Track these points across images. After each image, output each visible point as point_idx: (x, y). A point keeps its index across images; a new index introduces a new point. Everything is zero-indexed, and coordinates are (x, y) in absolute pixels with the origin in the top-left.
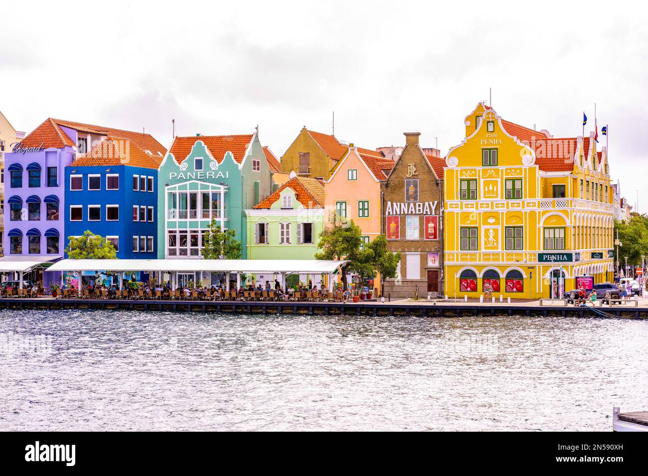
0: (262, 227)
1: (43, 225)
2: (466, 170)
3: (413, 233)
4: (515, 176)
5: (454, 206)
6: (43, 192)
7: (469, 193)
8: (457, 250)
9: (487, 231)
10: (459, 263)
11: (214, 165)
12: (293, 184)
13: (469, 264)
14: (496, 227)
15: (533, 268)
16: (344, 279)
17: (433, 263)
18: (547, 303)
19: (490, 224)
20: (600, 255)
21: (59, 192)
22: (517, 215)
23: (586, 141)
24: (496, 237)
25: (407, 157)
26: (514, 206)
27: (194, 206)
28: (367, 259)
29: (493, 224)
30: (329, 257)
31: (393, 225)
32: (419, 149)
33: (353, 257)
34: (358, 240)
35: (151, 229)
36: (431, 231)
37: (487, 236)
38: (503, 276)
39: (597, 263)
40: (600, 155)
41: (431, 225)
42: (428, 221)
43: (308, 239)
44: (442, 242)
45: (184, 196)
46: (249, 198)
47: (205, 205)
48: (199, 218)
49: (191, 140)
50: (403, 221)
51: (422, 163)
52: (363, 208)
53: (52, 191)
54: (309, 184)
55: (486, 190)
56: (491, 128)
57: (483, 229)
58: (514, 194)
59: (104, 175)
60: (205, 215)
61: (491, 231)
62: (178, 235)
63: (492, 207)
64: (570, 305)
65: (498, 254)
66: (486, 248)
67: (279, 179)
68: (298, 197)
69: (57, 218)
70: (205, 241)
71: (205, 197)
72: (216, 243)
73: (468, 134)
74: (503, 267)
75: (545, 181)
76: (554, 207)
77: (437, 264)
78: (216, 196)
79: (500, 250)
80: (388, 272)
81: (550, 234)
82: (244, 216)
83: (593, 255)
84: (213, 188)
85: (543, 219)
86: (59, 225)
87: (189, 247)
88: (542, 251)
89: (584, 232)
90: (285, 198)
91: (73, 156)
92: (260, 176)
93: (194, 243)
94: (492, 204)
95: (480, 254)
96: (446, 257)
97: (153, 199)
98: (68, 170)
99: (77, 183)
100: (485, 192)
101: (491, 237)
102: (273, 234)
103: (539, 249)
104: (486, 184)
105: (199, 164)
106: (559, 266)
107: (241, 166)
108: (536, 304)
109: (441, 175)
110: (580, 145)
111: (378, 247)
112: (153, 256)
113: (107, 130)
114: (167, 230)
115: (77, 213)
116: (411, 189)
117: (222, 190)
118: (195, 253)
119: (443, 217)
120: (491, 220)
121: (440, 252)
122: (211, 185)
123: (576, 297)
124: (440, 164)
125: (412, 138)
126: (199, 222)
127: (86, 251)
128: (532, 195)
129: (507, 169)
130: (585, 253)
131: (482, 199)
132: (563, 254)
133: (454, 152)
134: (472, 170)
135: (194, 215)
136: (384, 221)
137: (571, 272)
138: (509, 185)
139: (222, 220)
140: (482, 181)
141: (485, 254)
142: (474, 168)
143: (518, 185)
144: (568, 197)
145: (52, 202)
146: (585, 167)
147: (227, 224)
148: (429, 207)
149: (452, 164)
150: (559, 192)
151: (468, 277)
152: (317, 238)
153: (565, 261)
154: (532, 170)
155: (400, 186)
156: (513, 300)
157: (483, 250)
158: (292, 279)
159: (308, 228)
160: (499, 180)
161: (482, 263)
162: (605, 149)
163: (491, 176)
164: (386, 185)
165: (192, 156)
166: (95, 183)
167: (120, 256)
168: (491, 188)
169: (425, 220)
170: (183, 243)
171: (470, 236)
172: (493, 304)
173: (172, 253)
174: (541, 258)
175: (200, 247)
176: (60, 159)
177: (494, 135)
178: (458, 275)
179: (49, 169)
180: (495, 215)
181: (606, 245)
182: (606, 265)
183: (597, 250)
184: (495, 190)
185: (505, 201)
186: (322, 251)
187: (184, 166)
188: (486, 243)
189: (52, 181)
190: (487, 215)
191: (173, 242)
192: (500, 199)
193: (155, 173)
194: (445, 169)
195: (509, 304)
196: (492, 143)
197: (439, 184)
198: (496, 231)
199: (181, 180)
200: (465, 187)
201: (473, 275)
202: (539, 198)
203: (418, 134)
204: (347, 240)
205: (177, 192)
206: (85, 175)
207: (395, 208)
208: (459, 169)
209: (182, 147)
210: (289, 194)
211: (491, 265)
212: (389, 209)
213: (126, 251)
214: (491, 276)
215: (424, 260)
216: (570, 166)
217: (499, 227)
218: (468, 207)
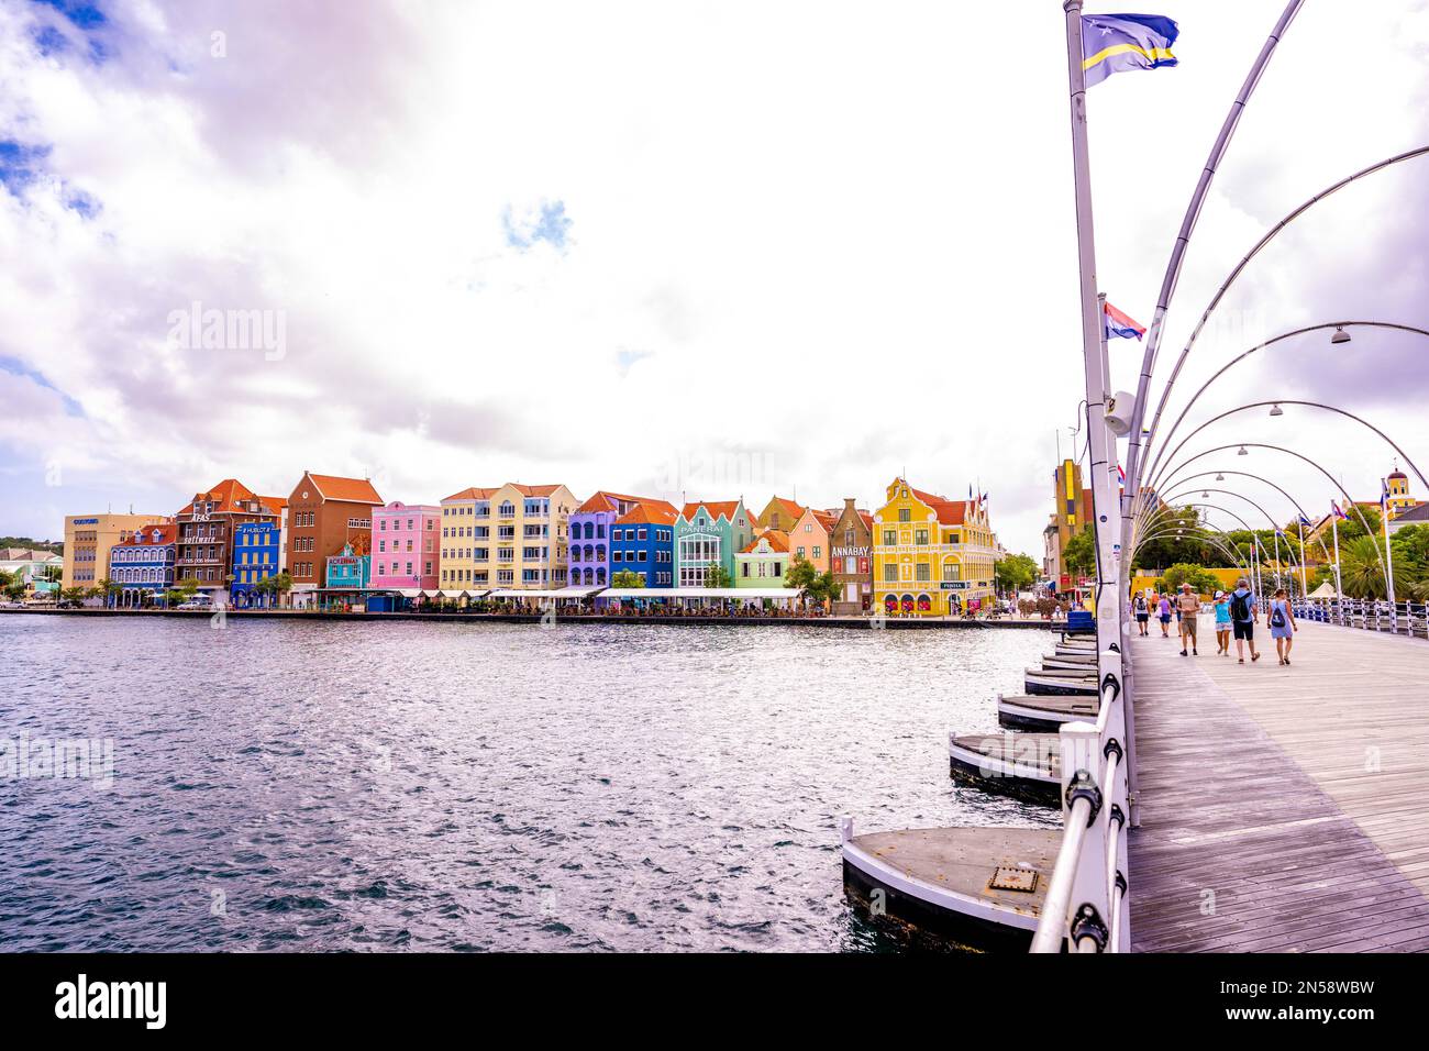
0: (746, 565)
1: (595, 564)
2: (888, 525)
3: (851, 568)
4: (923, 528)
5: (880, 550)
6: (595, 542)
7: (890, 541)
8: (883, 580)
9: (904, 567)
10: (885, 590)
11: (712, 522)
12: (767, 535)
13: (891, 591)
14: (910, 564)
15: (937, 593)
16: (803, 602)
17: (866, 590)
18: (949, 618)
19: (906, 562)
20: (985, 584)
21: (606, 542)
22: (924, 556)
23: (973, 503)
24: (910, 571)
25: (846, 515)
26: (923, 549)
27: (698, 551)
28: (820, 587)
29: (908, 562)
30: (793, 586)
31: (837, 564)
32: (854, 509)
33: (810, 586)
34: (813, 574)
35: (669, 567)
36: (864, 567)
37: (904, 571)
38: (916, 599)
39: (982, 589)
40: (982, 513)
41: (864, 563)
42: (862, 560)
43: (778, 573)
44: (872, 575)
45: (691, 544)
46: (737, 545)
47: (706, 551)
48: (702, 560)
49: (696, 505)
50: (844, 560)
51: (857, 521)
52: (816, 552)
53: (601, 541)
54: (778, 535)
55: (903, 538)
56: (905, 495)
57: (901, 565)
58: (922, 541)
59: (636, 530)
60: (706, 557)
61: (907, 567)
62: (687, 571)
63: (907, 550)
64: (964, 620)
65: (911, 584)
66: (903, 579)
67: (757, 532)
68: (771, 544)
69: (604, 560)
70: (706, 575)
71: (706, 544)
72: (714, 577)
73: (889, 499)
74: (916, 593)
75: (944, 531)
76: (951, 549)
77: (868, 591)
78: (713, 543)
79: (913, 581)
80: (835, 597)
81: (948, 569)
82: (733, 557)
83: (980, 584)
84: (711, 538)
85: (943, 559)
86: (606, 565)
87: (695, 580)
88: (943, 581)
89: (973, 568)
90: (761, 545)
91: (616, 517)
92: (744, 530)
93: (699, 577)
94: (907, 548)
95: (899, 583)
96: (875, 586)
97: (670, 546)
98: (612, 527)
99: (618, 536)
100: (901, 540)
102: (754, 570)
103: (941, 580)
104: (903, 534)
105: (702, 522)
106: (955, 592)
107: (731, 523)
108: (940, 619)
109: (870, 528)
110: (968, 507)
111: (827, 579)
112: (670, 586)
113: (639, 499)
114: (680, 568)
115: (618, 556)
116: (850, 538)
117: (718, 539)
118: (699, 583)
119: (873, 558)
120: (907, 560)
121: (871, 582)
122: (710, 536)
123: (969, 613)
124: (869, 521)
125: (850, 502)
126: (702, 562)
127: (624, 583)
128: (935, 542)
129: (917, 524)
130: (974, 583)
131: (899, 544)
132: (958, 583)
133: (879, 512)
134: (892, 524)
135: (698, 557)
136: (831, 560)
137: (964, 597)
138: (919, 535)
139: (718, 561)
140: (899, 532)
141: (903, 584)
143: (925, 535)
144: (961, 543)
145: (601, 549)
146: (971, 520)
147: (722, 563)
148: (862, 550)
149: (878, 520)
150: (954, 539)
151: (891, 601)
152: (784, 573)
153: (959, 588)
154: (934, 524)
155: (842, 536)
156: (923, 616)
157: (901, 581)
158: (767, 602)
159: (778, 566)
160: (912, 531)
161: (901, 590)
162: (986, 509)
163: (905, 528)
164: (832, 536)
165: (697, 517)
166: (631, 535)
167: (647, 586)
168: (906, 537)
169: (859, 560)
170: (691, 577)
171: (892, 571)
172: (909, 619)
173: (684, 584)
174: (942, 586)
175: (703, 579)
176: (607, 519)
177: (907, 499)
178: (884, 599)
179: (599, 526)
180: (909, 556)
181: (989, 577)
182: (989, 590)
183: (982, 581)
184: (909, 538)
185: (916, 546)
186: (788, 582)
187: (691, 523)
188: (903, 575)
189: (601, 535)
190: (905, 556)
191: (684, 576)
192: (912, 544)
193: (671, 528)
194: (873, 524)
195: (921, 619)
196: (907, 506)
197: (869, 534)
198: (910, 567)
199: (689, 533)
200: (887, 536)
201: (895, 599)
202: (940, 543)
203: (854, 500)
204: (805, 574)
205: (687, 541)
206: (624, 531)
207: (838, 552)
208: (883, 523)
209: (690, 510)
210: (764, 543)
211: (907, 591)
212: (834, 552)
213: (653, 584)
214: (907, 599)
215: (859, 588)
216: (961, 521)
217: (912, 565)
218: (890, 550)
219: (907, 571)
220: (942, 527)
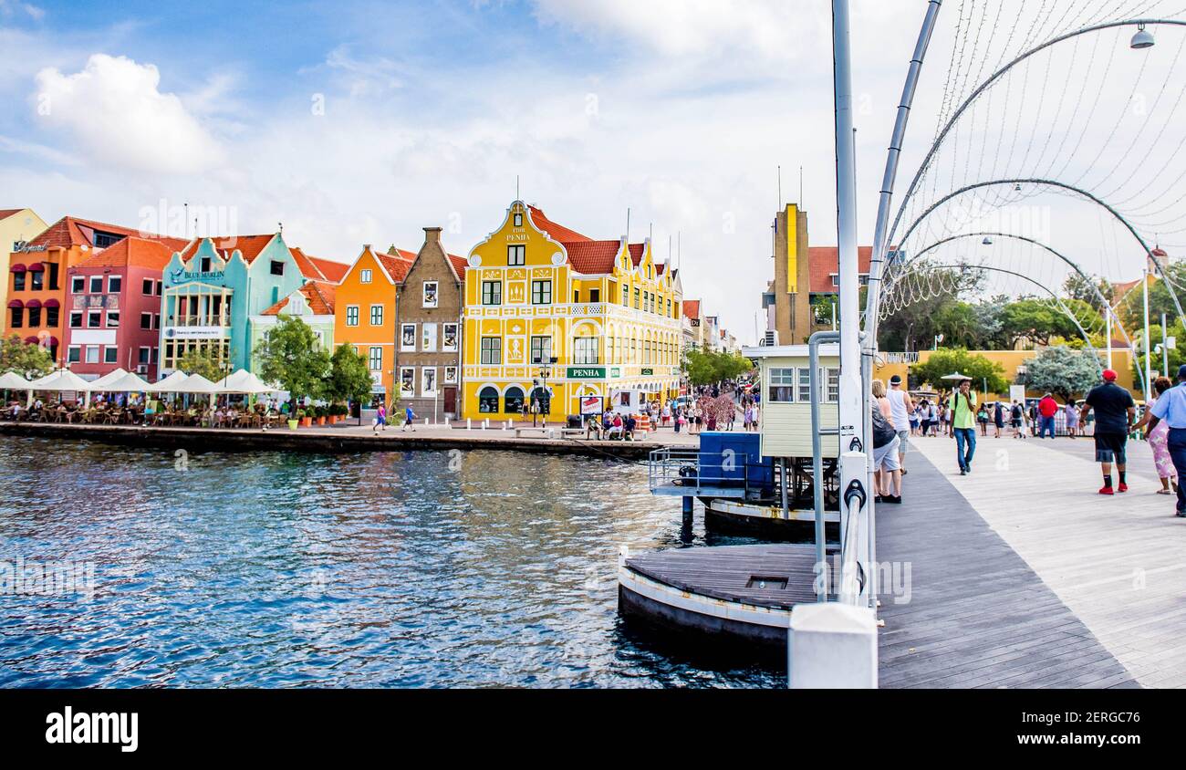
1: (43, 333)
2: (490, 271)
3: (428, 343)
4: (544, 277)
5: (476, 312)
6: (44, 295)
7: (492, 298)
8: (478, 363)
9: (511, 341)
10: (479, 379)
11: (221, 265)
13: (490, 382)
14: (521, 337)
15: (561, 385)
17: (449, 378)
19: (515, 333)
21: (60, 296)
22: (545, 324)
24: (521, 349)
25: (425, 255)
26: (543, 312)
27: (194, 311)
29: (518, 333)
37: (511, 348)
45: (183, 299)
51: (441, 265)
53: (53, 295)
55: (512, 293)
56: (518, 223)
57: (507, 338)
58: (542, 298)
59: (107, 277)
61: (516, 341)
62: (176, 345)
63: (518, 314)
65: (521, 369)
66: (510, 362)
68: (310, 302)
69: (55, 324)
74: (527, 385)
75: (578, 283)
76: (587, 313)
78: (218, 300)
79: (525, 364)
81: (581, 346)
83: (642, 371)
84: (215, 290)
85: (573, 328)
88: (571, 365)
90: (294, 302)
94: (518, 309)
95: (502, 369)
96: (466, 372)
98: (71, 271)
99: (78, 285)
100: (510, 295)
101: (516, 348)
103: (569, 363)
104: (512, 286)
105: (205, 264)
106: (590, 383)
107: (250, 267)
109: (462, 277)
114: (166, 338)
117: (223, 293)
119: (463, 325)
120: (516, 329)
121: (459, 366)
122: (211, 287)
124: (462, 265)
125: (433, 234)
128: (563, 299)
129: (534, 270)
130: (630, 369)
131: (506, 304)
132: (595, 369)
133: (479, 249)
134: (495, 271)
135: (195, 322)
138: (537, 288)
140: (507, 282)
141: (508, 370)
142: (498, 267)
143: (547, 288)
144: (603, 303)
145: (53, 307)
147: (231, 332)
149: (475, 264)
150: (593, 297)
153: (596, 377)
154: (563, 271)
157: (506, 363)
160: (526, 282)
161: (505, 379)
163: (516, 278)
164: (402, 288)
165: (200, 256)
166: (97, 285)
168: (517, 291)
170: (181, 354)
171: (492, 348)
174: (570, 373)
177: (520, 230)
178: (478, 394)
180: (521, 323)
184: (521, 293)
185: (532, 307)
187: (191, 266)
188: (510, 356)
189: (53, 284)
190: (512, 323)
191: (170, 353)
192: (526, 305)
194: (467, 269)
196: (519, 239)
197: (459, 287)
198: (521, 341)
199: (182, 282)
200: (488, 289)
201: (495, 393)
202: (570, 303)
203: (439, 230)
205: (177, 295)
206: (87, 277)
208: (482, 269)
209: (196, 247)
210: (299, 298)
211: (515, 382)
214: (514, 394)
216: (610, 269)
217: (525, 337)
218: (492, 313)
219: (515, 345)
220: (575, 274)
